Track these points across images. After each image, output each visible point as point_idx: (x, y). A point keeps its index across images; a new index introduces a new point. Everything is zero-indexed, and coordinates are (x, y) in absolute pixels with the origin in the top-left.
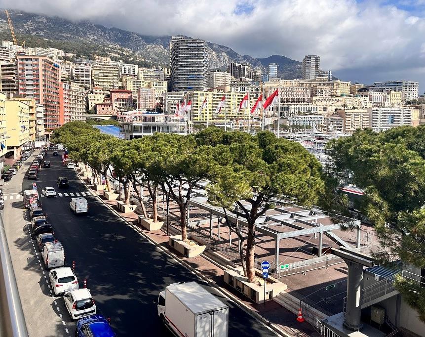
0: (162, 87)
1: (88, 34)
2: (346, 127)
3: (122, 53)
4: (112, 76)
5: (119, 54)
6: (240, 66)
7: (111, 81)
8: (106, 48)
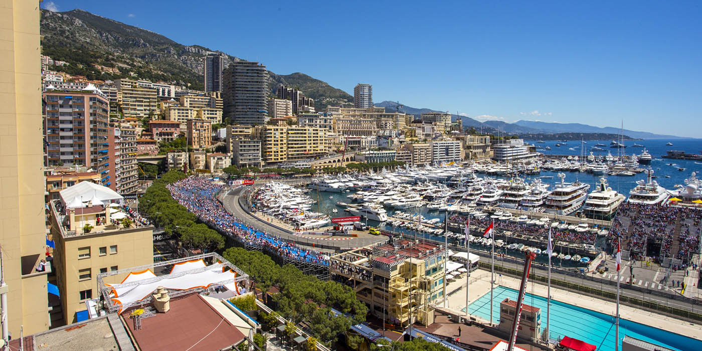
0: (216, 116)
1: (78, 35)
2: (415, 161)
3: (133, 64)
4: (149, 102)
5: (128, 64)
6: (292, 90)
7: (146, 108)
8: (110, 57)
